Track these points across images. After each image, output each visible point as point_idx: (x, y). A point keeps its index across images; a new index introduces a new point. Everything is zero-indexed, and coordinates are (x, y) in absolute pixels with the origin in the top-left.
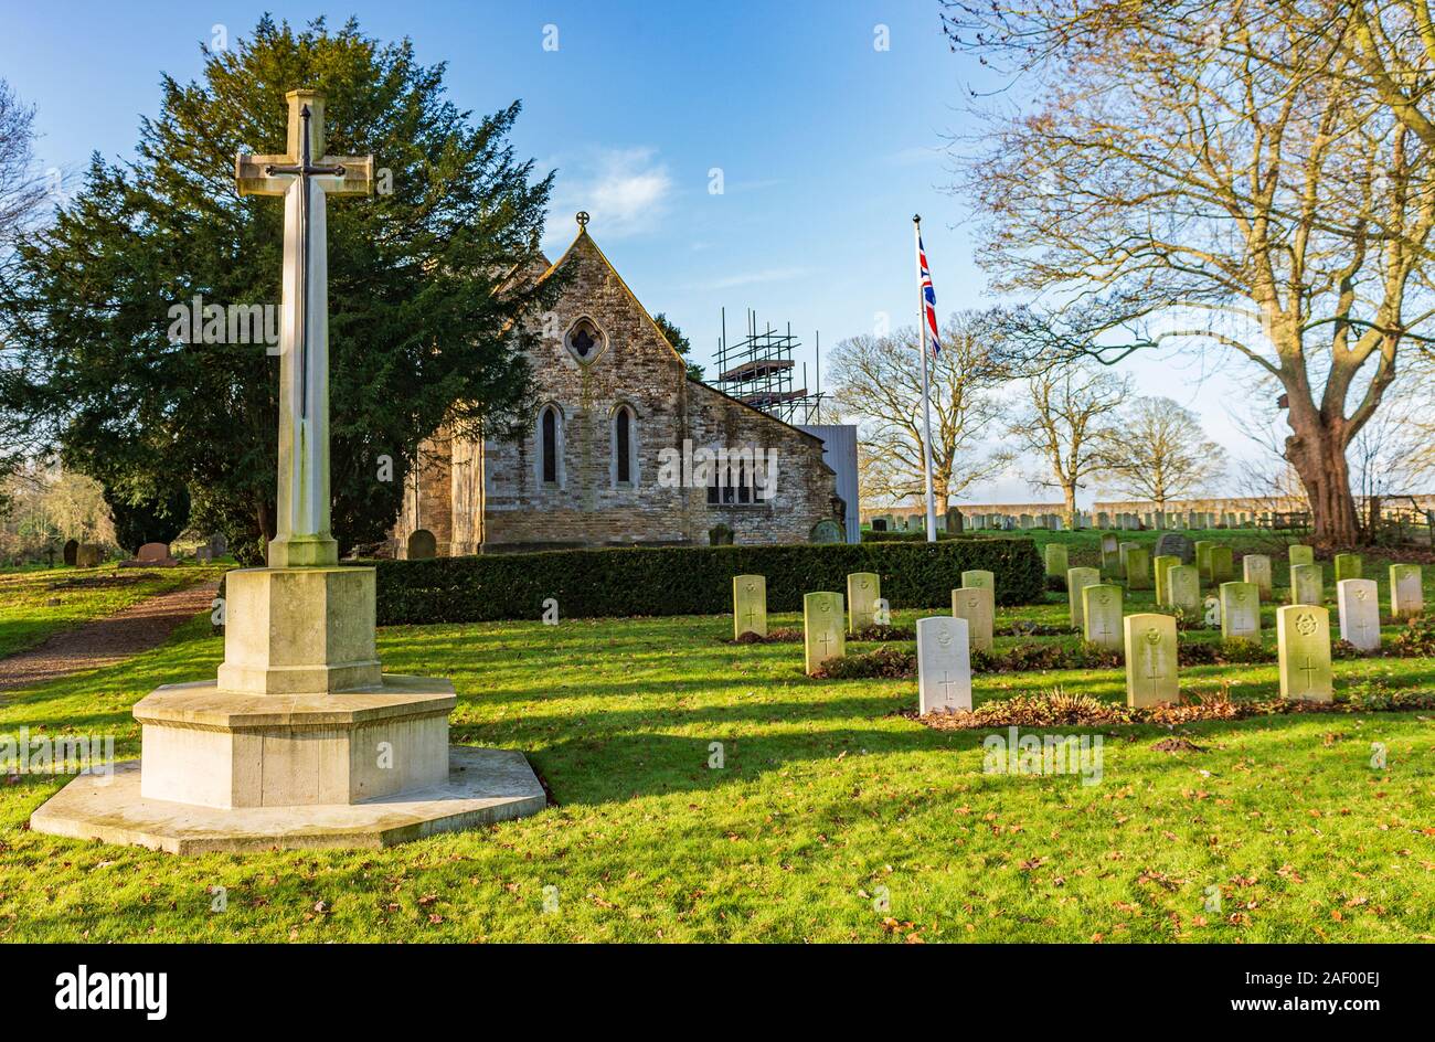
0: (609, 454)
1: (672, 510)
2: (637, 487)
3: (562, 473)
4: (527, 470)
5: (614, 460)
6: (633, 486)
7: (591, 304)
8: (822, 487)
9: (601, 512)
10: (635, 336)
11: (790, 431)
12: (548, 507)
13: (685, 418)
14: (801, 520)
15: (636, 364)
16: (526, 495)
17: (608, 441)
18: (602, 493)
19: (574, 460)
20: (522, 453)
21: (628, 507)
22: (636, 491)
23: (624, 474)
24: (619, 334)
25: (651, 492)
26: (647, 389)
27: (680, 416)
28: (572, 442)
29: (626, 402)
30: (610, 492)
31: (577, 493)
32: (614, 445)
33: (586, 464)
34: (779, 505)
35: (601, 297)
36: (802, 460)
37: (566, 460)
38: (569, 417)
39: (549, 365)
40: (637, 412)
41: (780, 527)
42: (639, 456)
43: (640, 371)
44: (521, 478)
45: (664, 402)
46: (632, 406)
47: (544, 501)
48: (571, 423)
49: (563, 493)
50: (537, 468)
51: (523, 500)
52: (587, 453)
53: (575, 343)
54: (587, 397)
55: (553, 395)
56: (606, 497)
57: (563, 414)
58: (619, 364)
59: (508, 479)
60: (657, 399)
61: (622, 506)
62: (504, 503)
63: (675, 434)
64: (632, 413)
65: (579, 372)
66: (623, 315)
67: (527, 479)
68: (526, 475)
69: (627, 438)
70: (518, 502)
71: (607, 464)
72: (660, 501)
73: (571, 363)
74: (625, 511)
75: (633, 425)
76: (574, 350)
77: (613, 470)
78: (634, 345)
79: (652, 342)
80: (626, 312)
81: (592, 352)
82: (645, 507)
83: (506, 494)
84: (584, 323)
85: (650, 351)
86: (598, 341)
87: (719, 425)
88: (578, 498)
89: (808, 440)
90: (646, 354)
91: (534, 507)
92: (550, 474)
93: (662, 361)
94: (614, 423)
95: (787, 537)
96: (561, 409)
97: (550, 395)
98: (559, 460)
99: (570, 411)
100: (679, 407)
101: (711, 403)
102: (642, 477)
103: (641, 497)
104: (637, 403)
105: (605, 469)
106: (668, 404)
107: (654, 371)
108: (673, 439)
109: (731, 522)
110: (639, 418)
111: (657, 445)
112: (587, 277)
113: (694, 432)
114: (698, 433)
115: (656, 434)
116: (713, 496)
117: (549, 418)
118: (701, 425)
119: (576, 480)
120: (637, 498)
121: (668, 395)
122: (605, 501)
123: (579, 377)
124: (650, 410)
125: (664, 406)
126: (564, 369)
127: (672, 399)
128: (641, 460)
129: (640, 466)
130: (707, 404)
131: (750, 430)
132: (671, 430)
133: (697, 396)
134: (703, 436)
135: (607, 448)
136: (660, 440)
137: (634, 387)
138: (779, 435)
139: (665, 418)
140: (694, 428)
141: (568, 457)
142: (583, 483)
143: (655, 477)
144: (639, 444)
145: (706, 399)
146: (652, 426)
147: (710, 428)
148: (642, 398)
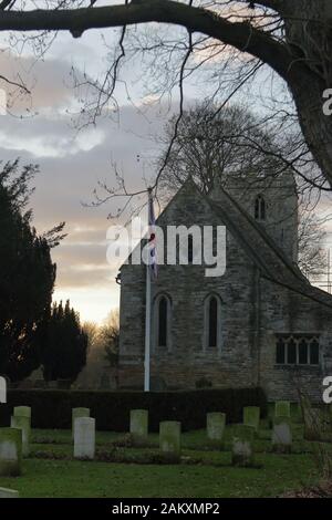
0: (203, 328)
1: (245, 367)
2: (221, 351)
3: (170, 341)
5: (206, 333)
6: (217, 350)
9: (195, 367)
13: (256, 304)
17: (202, 319)
18: (195, 354)
19: (178, 332)
21: (214, 364)
22: (220, 354)
23: (213, 342)
25: (231, 354)
27: (253, 303)
28: (177, 320)
29: (215, 293)
30: (201, 355)
31: (179, 354)
32: (205, 323)
33: (186, 335)
37: (173, 332)
38: (175, 303)
40: (222, 299)
43: (226, 271)
45: (242, 292)
46: (219, 296)
48: (176, 307)
49: (170, 354)
50: (153, 337)
52: (186, 327)
54: (188, 291)
55: (166, 288)
56: (198, 357)
57: (171, 301)
60: (237, 291)
61: (209, 364)
63: (248, 315)
64: (219, 300)
69: (216, 318)
70: (140, 359)
71: (201, 335)
72: (236, 361)
74: (212, 367)
75: (220, 308)
77: (205, 339)
82: (227, 365)
83: (132, 354)
85: (232, 258)
87: (284, 309)
88: (180, 357)
92: (162, 341)
93: (240, 265)
96: (170, 298)
97: (164, 289)
98: (168, 332)
99: (177, 298)
100: (252, 297)
101: (278, 293)
102: (225, 344)
103: (223, 358)
104: (222, 294)
105: (199, 338)
106: (245, 295)
107: (236, 272)
108: (247, 318)
109: (291, 377)
110: (223, 303)
111: (234, 322)
112: (191, 209)
113: (265, 314)
114: (269, 314)
115: (235, 315)
116: (280, 358)
117: (163, 304)
118: (271, 309)
119: (179, 345)
120: (220, 358)
121: (245, 288)
122: (198, 360)
123: (183, 276)
124: (232, 298)
125: (241, 295)
126: (173, 271)
127: (248, 291)
128: (224, 332)
129: (224, 336)
130: (275, 294)
131: (307, 312)
132: (246, 312)
133: (268, 288)
134: (272, 317)
135: (201, 324)
136: (238, 319)
137: (221, 283)
138: (329, 316)
139: (241, 304)
140: (266, 311)
141: (175, 329)
142: (184, 347)
143: (233, 344)
144: (224, 321)
145: (275, 291)
146: (233, 309)
147: (277, 310)
148: (226, 290)
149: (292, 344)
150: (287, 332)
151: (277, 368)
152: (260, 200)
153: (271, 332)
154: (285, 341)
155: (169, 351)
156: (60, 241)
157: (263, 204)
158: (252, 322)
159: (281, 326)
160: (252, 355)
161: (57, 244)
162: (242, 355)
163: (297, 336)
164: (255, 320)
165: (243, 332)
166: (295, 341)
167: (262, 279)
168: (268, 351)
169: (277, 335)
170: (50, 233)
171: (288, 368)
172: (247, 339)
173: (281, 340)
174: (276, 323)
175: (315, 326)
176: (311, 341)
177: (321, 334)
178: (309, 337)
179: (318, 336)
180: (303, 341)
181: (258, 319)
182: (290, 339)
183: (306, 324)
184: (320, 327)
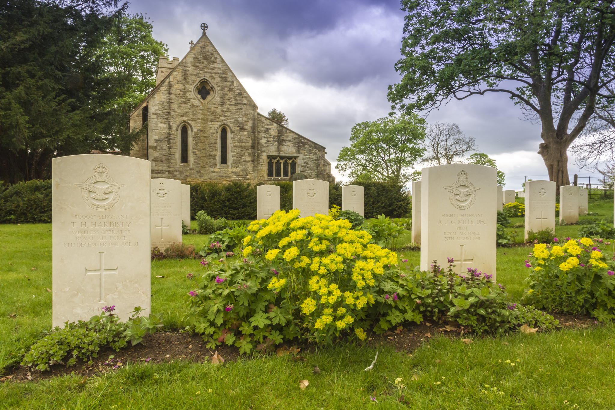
0: (216, 150)
1: (249, 179)
2: (230, 167)
3: (191, 159)
4: (172, 156)
5: (219, 154)
6: (228, 167)
7: (208, 72)
8: (324, 170)
9: (211, 179)
10: (231, 90)
11: (309, 142)
12: (183, 176)
13: (256, 133)
15: (231, 105)
16: (171, 169)
17: (216, 143)
18: (212, 169)
19: (197, 153)
20: (170, 148)
21: (226, 177)
22: (230, 169)
23: (224, 161)
24: (223, 89)
25: (238, 170)
26: (237, 118)
27: (254, 132)
28: (197, 143)
29: (225, 124)
30: (216, 169)
31: (199, 169)
32: (219, 146)
33: (204, 154)
35: (213, 69)
36: (315, 157)
37: (193, 152)
38: (195, 130)
39: (184, 102)
40: (231, 129)
42: (232, 152)
43: (233, 109)
44: (169, 160)
45: (246, 125)
46: (229, 126)
47: (181, 173)
48: (196, 133)
49: (191, 169)
50: (178, 155)
51: (169, 171)
52: (205, 149)
53: (200, 92)
54: (205, 121)
55: (187, 118)
56: (214, 172)
57: (192, 128)
58: (222, 104)
59: (162, 161)
60: (241, 123)
61: (222, 177)
62: (159, 173)
63: (251, 142)
64: (228, 130)
66: (224, 79)
67: (172, 161)
68: (171, 159)
69: (226, 142)
70: (167, 173)
71: (215, 155)
72: (242, 175)
73: (197, 102)
74: (225, 179)
75: (229, 135)
76: (199, 96)
77: (218, 158)
78: (230, 95)
80: (226, 78)
81: (209, 98)
82: (235, 177)
83: (160, 168)
84: (204, 82)
85: (238, 99)
86: (211, 92)
87: (274, 138)
89: (318, 147)
90: (236, 100)
91: (176, 176)
92: (184, 159)
93: (245, 104)
94: (219, 135)
96: (191, 126)
97: (185, 118)
98: (189, 152)
99: (196, 127)
100: (254, 127)
101: (270, 127)
102: (234, 162)
103: (233, 172)
104: (231, 125)
105: (214, 157)
106: (248, 127)
107: (241, 109)
108: (250, 144)
110: (232, 132)
111: (241, 147)
112: (206, 58)
113: (261, 141)
114: (263, 141)
115: (241, 141)
116: (270, 174)
117: (185, 130)
118: (265, 138)
119: (199, 162)
120: (230, 172)
121: (248, 122)
122: (213, 174)
123: (201, 110)
124: (238, 128)
125: (245, 127)
126: (193, 105)
127: (250, 124)
128: (233, 153)
129: (233, 156)
130: (268, 127)
131: (290, 141)
132: (249, 139)
133: (263, 123)
134: (265, 143)
135: (215, 147)
136: (243, 144)
137: (230, 116)
138: (304, 144)
139: (246, 133)
140: (261, 139)
141: (195, 150)
142: (202, 164)
143: (240, 162)
144: (232, 145)
145: (268, 125)
146: (239, 137)
147: (269, 139)
148: (234, 122)
149: (278, 163)
150: (277, 154)
151: (270, 180)
153: (264, 154)
154: (274, 161)
155: (191, 166)
158: (253, 147)
159: (273, 150)
160: (254, 170)
162: (246, 170)
163: (282, 158)
164: (255, 145)
165: (247, 154)
166: (281, 161)
167: (259, 116)
168: (264, 167)
169: (269, 157)
171: (277, 180)
172: (250, 159)
173: (271, 160)
174: (268, 148)
175: (294, 151)
176: (291, 161)
177: (298, 157)
178: (290, 158)
179: (296, 157)
180: (286, 161)
181: (257, 145)
182: (277, 159)
183: (289, 149)
184: (298, 151)
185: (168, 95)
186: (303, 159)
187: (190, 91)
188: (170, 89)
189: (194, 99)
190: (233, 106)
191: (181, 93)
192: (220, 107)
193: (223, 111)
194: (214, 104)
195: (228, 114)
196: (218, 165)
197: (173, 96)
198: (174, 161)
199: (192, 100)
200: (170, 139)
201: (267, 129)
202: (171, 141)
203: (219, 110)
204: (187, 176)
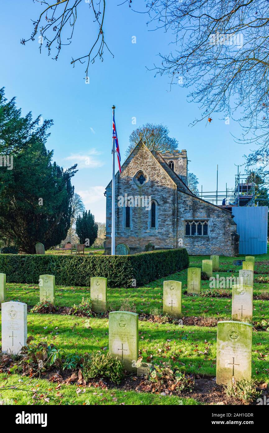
0: (148, 218)
1: (170, 237)
3: (131, 225)
4: (120, 223)
5: (149, 220)
6: (156, 229)
7: (143, 166)
8: (229, 230)
9: (144, 238)
10: (158, 176)
11: (218, 209)
12: (126, 236)
13: (176, 205)
14: (221, 242)
15: (158, 186)
16: (119, 231)
18: (144, 231)
19: (136, 220)
21: (154, 236)
22: (157, 231)
23: (153, 225)
25: (162, 231)
26: (162, 195)
27: (174, 204)
28: (135, 214)
29: (154, 199)
30: (148, 231)
31: (136, 231)
32: (150, 215)
33: (140, 221)
34: (212, 236)
35: (146, 163)
36: (222, 219)
37: (133, 220)
39: (128, 188)
40: (158, 203)
41: (212, 244)
42: (158, 218)
45: (168, 199)
46: (156, 201)
47: (125, 234)
49: (132, 231)
50: (124, 222)
51: (118, 233)
52: (140, 217)
53: (138, 180)
56: (146, 233)
58: (152, 186)
60: (165, 198)
61: (152, 236)
63: (171, 211)
64: (156, 203)
65: (138, 190)
67: (120, 226)
68: (119, 225)
69: (155, 212)
70: (116, 234)
71: (147, 221)
72: (165, 234)
73: (135, 187)
74: (153, 238)
75: (157, 207)
76: (138, 182)
77: (149, 224)
78: (158, 179)
79: (164, 178)
81: (145, 182)
82: (160, 236)
84: (140, 172)
85: (163, 181)
86: (146, 179)
87: (190, 207)
88: (137, 233)
89: (225, 212)
91: (122, 236)
92: (128, 225)
93: (168, 185)
95: (215, 248)
98: (131, 220)
100: (173, 201)
101: (187, 199)
102: (160, 225)
103: (159, 233)
104: (158, 200)
105: (146, 223)
106: (170, 200)
107: (165, 188)
108: (171, 213)
109: (193, 242)
110: (159, 205)
111: (165, 215)
112: (142, 156)
113: (180, 210)
114: (182, 210)
115: (165, 210)
116: (187, 232)
118: (183, 207)
119: (136, 227)
120: (157, 233)
121: (170, 197)
122: (146, 234)
123: (138, 191)
124: (163, 202)
125: (168, 201)
126: (133, 189)
127: (171, 199)
128: (159, 220)
129: (159, 222)
130: (185, 199)
131: (202, 208)
132: (171, 209)
133: (182, 196)
134: (183, 211)
135: (147, 216)
136: (166, 213)
137: (157, 194)
138: (214, 210)
139: (168, 205)
140: (180, 208)
141: (134, 219)
142: (138, 228)
143: (164, 226)
144: (159, 214)
145: (185, 198)
146: (163, 208)
147: (186, 208)
148: (160, 198)
149: (194, 225)
150: (192, 219)
151: (186, 237)
152: (171, 164)
153: (183, 219)
154: (191, 224)
155: (131, 230)
156: (75, 174)
157: (173, 165)
158: (173, 214)
159: (189, 216)
160: (174, 231)
161: (73, 175)
162: (168, 231)
163: (196, 221)
165: (168, 220)
166: (196, 223)
167: (179, 192)
168: (182, 229)
169: (186, 221)
170: (70, 169)
171: (192, 237)
172: (171, 223)
173: (188, 223)
174: (186, 215)
175: (206, 216)
176: (204, 223)
177: (209, 220)
178: (203, 221)
179: (207, 221)
180: (200, 224)
181: (176, 213)
182: (193, 222)
183: (201, 215)
184: (209, 216)
185: (117, 184)
186: (213, 222)
187: (132, 180)
188: (119, 180)
189: (133, 185)
190: (160, 187)
191: (126, 181)
192: (150, 189)
193: (152, 191)
194: (147, 187)
195: (156, 192)
196: (149, 228)
197: (121, 184)
198: (121, 226)
199: (132, 186)
200: (119, 212)
201: (185, 201)
202: (119, 213)
203: (150, 191)
204: (129, 235)
